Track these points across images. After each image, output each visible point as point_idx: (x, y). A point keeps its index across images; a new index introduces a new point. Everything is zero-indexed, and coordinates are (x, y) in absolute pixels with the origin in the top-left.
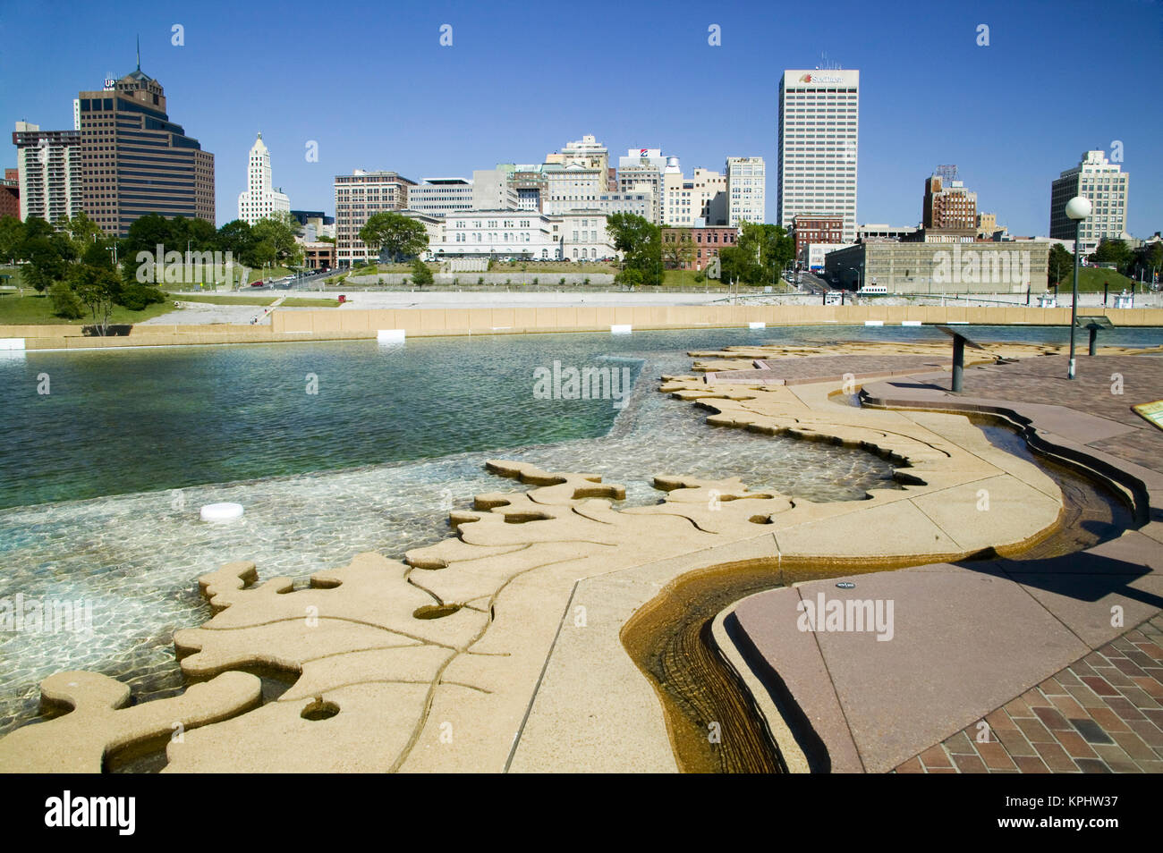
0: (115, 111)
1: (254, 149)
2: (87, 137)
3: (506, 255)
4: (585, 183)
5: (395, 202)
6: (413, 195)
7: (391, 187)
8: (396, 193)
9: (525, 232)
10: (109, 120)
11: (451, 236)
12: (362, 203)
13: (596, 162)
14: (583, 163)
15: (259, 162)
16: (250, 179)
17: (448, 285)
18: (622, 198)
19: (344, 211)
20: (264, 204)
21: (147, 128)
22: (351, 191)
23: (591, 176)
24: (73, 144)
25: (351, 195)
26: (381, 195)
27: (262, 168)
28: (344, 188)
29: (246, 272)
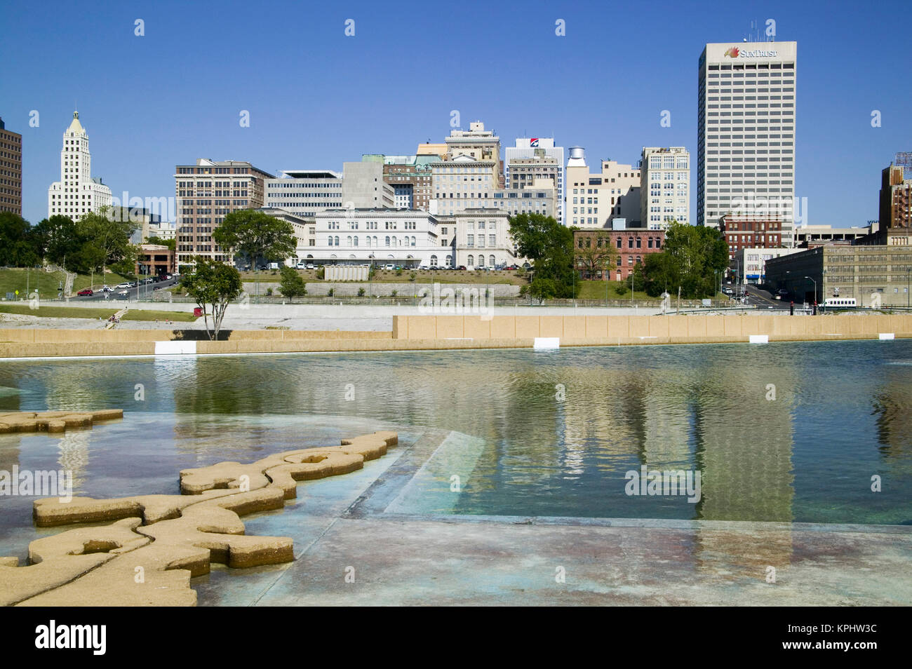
1: (69, 131)
3: (387, 262)
4: (476, 178)
5: (249, 198)
6: (271, 190)
7: (245, 180)
8: (251, 187)
9: (410, 235)
11: (322, 240)
12: (208, 198)
13: (487, 153)
14: (473, 154)
15: (75, 146)
16: (63, 167)
17: (322, 297)
18: (520, 195)
19: (186, 207)
23: (483, 170)
25: (195, 189)
26: (232, 189)
27: (80, 154)
28: (186, 181)
29: (70, 279)
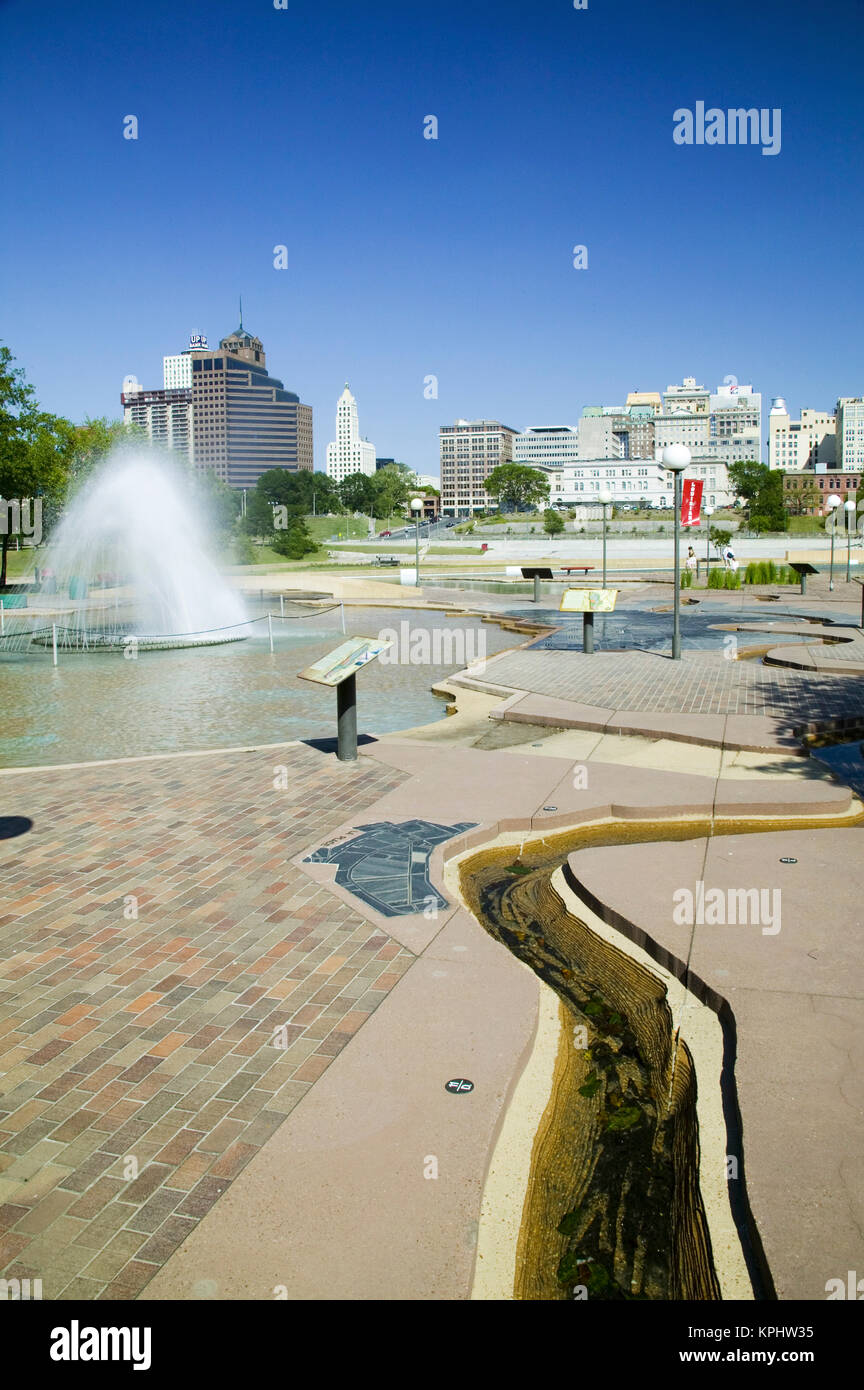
0: (225, 370)
1: (341, 399)
2: (198, 396)
3: (624, 503)
4: (693, 428)
5: (500, 451)
6: (518, 444)
7: (496, 436)
8: (501, 442)
9: (642, 480)
10: (219, 379)
11: (569, 486)
12: (466, 452)
13: (701, 406)
14: (688, 408)
15: (347, 412)
16: (338, 430)
17: (575, 533)
18: (731, 443)
19: (448, 460)
20: (352, 453)
21: (253, 384)
22: (456, 441)
23: (699, 422)
24: (176, 401)
25: (456, 445)
26: (485, 444)
27: (350, 418)
28: (448, 438)
29: (371, 523)
